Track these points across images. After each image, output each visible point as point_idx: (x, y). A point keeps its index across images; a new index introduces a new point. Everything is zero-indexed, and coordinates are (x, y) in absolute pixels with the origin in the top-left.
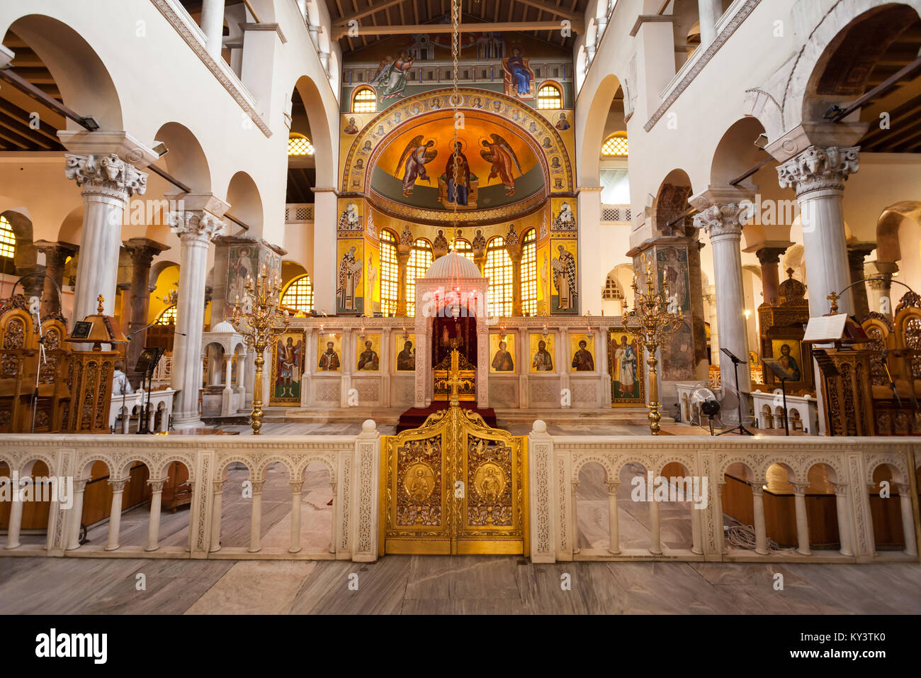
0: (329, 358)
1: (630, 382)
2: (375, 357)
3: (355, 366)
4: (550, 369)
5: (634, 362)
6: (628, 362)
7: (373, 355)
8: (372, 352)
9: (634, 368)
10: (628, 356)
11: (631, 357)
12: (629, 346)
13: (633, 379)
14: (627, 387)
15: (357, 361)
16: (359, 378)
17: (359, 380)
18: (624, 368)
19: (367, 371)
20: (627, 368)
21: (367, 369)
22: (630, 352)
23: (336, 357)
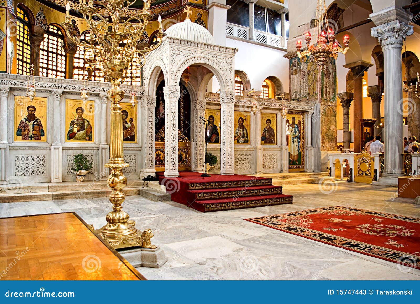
0: (31, 126)
1: (296, 153)
2: (87, 126)
3: (64, 135)
4: (246, 142)
5: (299, 137)
6: (296, 137)
7: (86, 124)
8: (83, 120)
9: (299, 142)
10: (296, 133)
11: (297, 134)
12: (297, 125)
13: (298, 151)
14: (294, 156)
15: (66, 129)
16: (71, 148)
17: (70, 152)
18: (293, 142)
19: (79, 142)
20: (295, 142)
21: (79, 139)
22: (297, 130)
23: (40, 125)
